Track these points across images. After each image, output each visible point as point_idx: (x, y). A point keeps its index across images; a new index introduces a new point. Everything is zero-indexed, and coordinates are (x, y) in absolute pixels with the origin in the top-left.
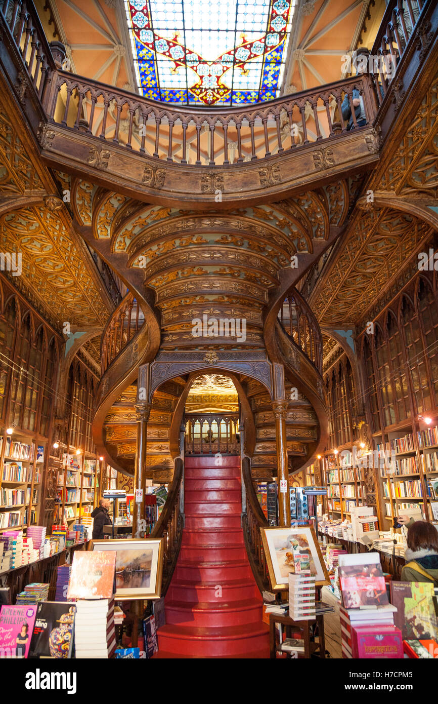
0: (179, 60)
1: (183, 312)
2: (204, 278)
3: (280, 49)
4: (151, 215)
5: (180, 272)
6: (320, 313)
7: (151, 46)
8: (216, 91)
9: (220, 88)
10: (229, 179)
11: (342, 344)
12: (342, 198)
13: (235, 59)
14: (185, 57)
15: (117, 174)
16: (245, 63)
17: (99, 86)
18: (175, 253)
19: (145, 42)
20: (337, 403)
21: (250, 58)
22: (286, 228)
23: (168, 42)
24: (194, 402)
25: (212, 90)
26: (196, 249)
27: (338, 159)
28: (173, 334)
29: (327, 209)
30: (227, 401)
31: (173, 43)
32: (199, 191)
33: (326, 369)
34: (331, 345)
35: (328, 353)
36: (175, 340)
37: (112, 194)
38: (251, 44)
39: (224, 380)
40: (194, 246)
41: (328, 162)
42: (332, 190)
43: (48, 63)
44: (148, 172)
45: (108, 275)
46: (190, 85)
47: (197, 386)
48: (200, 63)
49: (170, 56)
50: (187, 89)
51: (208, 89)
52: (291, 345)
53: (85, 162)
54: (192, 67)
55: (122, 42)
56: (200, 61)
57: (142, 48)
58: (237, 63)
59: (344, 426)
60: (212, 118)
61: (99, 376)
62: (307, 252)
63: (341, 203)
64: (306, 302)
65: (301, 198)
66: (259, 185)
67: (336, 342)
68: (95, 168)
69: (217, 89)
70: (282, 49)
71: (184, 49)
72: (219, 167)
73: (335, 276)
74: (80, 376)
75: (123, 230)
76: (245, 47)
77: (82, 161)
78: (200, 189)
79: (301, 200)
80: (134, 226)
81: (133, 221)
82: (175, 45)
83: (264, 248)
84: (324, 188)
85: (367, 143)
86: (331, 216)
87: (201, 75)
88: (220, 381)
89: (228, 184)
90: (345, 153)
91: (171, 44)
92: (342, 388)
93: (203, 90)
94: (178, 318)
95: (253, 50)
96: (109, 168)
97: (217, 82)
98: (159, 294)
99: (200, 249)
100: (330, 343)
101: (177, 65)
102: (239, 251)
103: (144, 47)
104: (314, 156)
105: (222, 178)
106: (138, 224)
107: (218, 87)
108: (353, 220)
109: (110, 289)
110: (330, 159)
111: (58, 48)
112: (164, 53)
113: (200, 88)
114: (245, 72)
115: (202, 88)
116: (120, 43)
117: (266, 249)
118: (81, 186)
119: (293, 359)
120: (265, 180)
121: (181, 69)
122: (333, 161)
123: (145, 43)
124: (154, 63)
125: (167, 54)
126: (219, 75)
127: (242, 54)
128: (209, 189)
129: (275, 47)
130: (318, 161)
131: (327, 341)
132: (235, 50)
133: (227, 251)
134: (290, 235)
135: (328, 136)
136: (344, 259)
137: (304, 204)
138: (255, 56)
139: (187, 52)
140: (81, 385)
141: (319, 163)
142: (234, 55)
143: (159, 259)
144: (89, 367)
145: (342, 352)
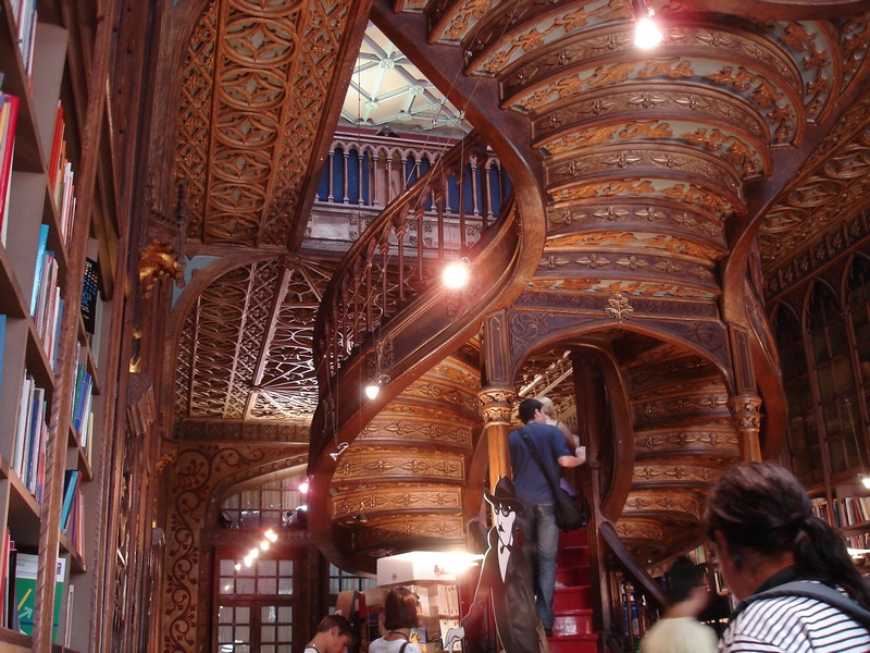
2: (657, 146)
18: (619, 89)
26: (664, 87)
28: (556, 254)
36: (563, 265)
40: (661, 81)
62: (813, 121)
94: (584, 221)
98: (553, 169)
99: (670, 87)
102: (733, 101)
117: (778, 103)
133: (715, 98)
134: (811, 83)
143: (578, 98)
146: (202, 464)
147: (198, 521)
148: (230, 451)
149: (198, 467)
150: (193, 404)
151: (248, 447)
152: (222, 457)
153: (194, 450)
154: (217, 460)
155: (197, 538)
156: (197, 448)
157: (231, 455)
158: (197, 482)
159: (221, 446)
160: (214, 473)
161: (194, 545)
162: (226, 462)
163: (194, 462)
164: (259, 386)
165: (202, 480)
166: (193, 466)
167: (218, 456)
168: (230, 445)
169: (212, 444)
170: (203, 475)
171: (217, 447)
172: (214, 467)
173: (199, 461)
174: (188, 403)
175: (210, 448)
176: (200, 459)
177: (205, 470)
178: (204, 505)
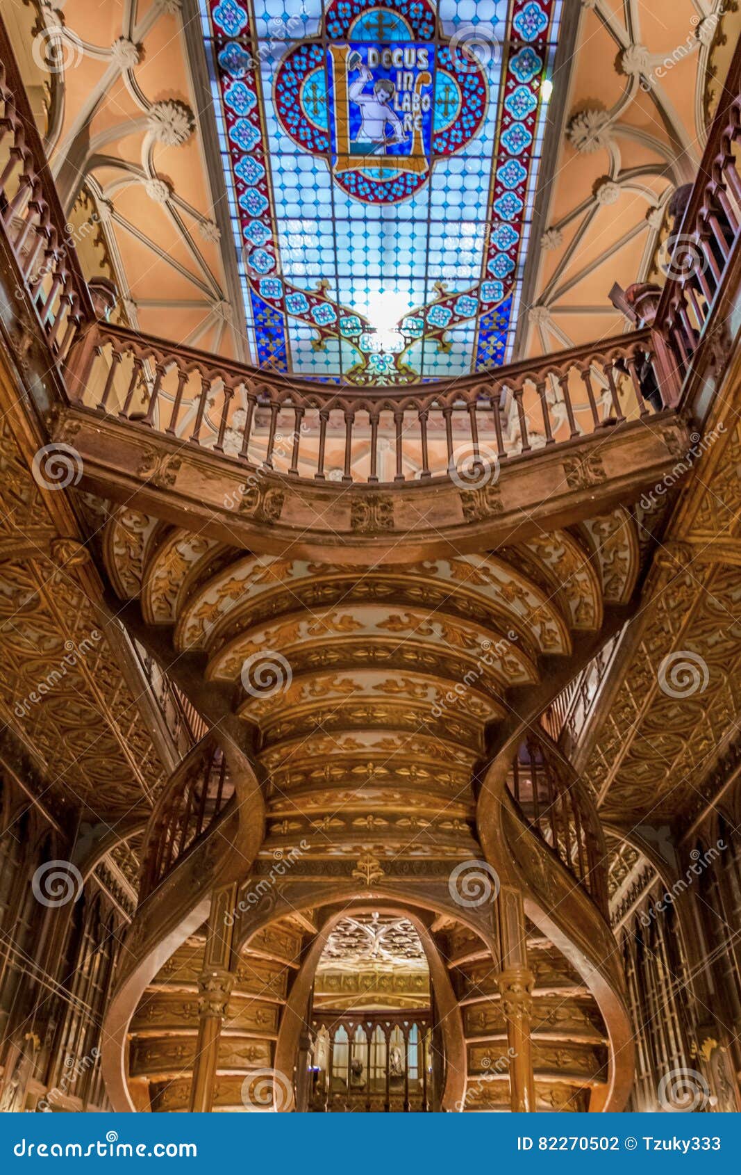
0: (328, 326)
1: (312, 771)
3: (505, 307)
4: (253, 573)
5: (307, 687)
6: (599, 790)
7: (278, 304)
8: (393, 378)
9: (400, 374)
10: (403, 508)
11: (651, 857)
12: (626, 542)
13: (426, 324)
14: (337, 323)
15: (193, 496)
16: (443, 331)
17: (170, 349)
19: (269, 297)
20: (650, 995)
21: (452, 322)
22: (517, 601)
23: (309, 298)
24: (340, 990)
25: (385, 376)
27: (612, 471)
28: (291, 819)
29: (596, 567)
30: (411, 990)
31: (317, 300)
32: (347, 528)
33: (620, 916)
34: (627, 860)
35: (623, 878)
37: (182, 535)
38: (454, 300)
39: (407, 939)
41: (591, 474)
42: (604, 530)
43: (82, 308)
44: (251, 494)
45: (173, 703)
46: (347, 368)
47: (349, 951)
48: (364, 332)
49: (312, 320)
50: (341, 374)
51: (378, 376)
52: (536, 846)
53: (133, 474)
54: (350, 339)
55: (227, 297)
56: (363, 328)
57: (263, 306)
58: (430, 331)
59: (670, 1054)
60: (374, 403)
61: (129, 912)
62: (561, 650)
63: (625, 554)
64: (569, 763)
65: (543, 543)
66: (461, 519)
67: (637, 855)
68: (150, 485)
69: (395, 375)
70: (509, 307)
71: (336, 309)
72: (386, 486)
73: (623, 708)
74: (98, 920)
75: (199, 605)
76: (444, 304)
77: (127, 472)
78: (349, 523)
79: (544, 547)
80: (222, 597)
81: (219, 586)
82: (319, 302)
83: (473, 641)
84: (588, 524)
85: (667, 440)
86: (605, 581)
87: (366, 352)
88: (397, 940)
89: (402, 516)
90: (625, 459)
91: (314, 301)
92: (659, 960)
93: (370, 378)
94: (302, 784)
95: (459, 310)
96: (178, 487)
97: (395, 364)
98: (267, 732)
100: (626, 856)
101: (324, 335)
103: (266, 306)
104: (565, 465)
105: (391, 504)
106: (229, 592)
107: (397, 372)
108: (650, 590)
109: (174, 733)
110: (595, 471)
111: (102, 287)
112: (301, 316)
113: (364, 374)
114: (444, 346)
115: (368, 374)
116: (222, 298)
117: (478, 640)
118: (125, 520)
119: (541, 876)
120: (472, 508)
121: (332, 345)
122: (602, 473)
123: (267, 300)
124: (283, 332)
125: (307, 317)
126: (397, 351)
127: (439, 318)
128: (365, 523)
129: (495, 304)
130: (572, 474)
131: (618, 851)
132: (426, 310)
135: (592, 431)
136: (640, 672)
137: (550, 555)
138: (462, 319)
139: (342, 313)
140: (98, 943)
141: (576, 478)
142: (424, 318)
144: (120, 903)
145: (652, 875)
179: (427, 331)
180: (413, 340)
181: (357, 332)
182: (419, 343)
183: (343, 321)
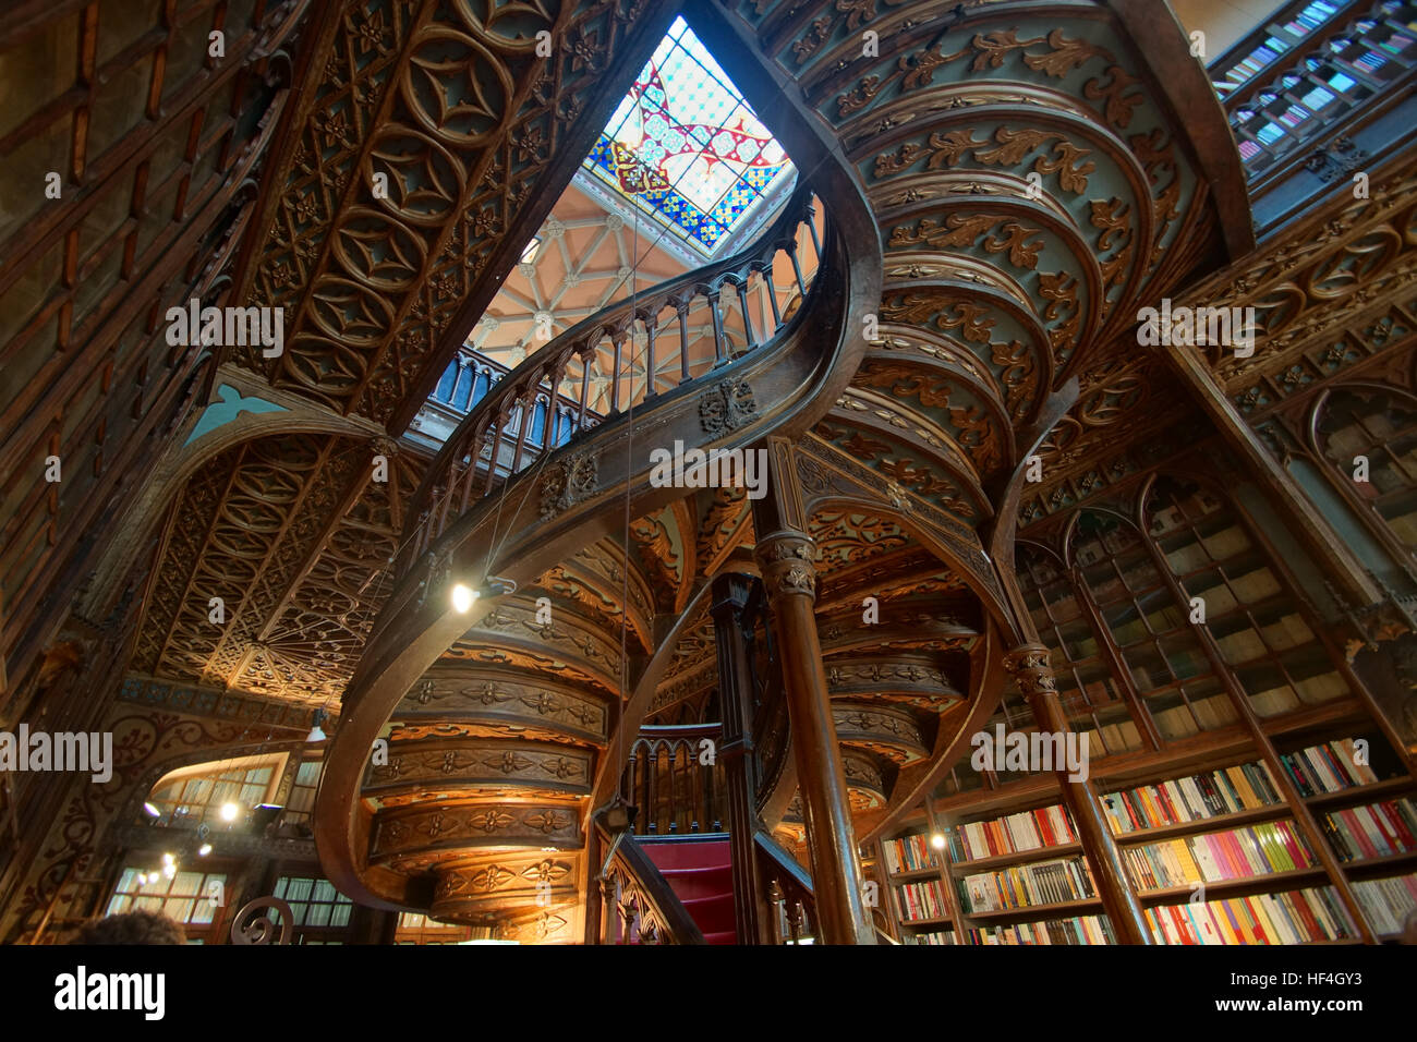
8: (650, 173)
9: (658, 174)
13: (709, 144)
16: (718, 159)
21: (729, 156)
25: (646, 168)
38: (744, 138)
46: (620, 136)
48: (659, 113)
51: (640, 163)
54: (644, 111)
56: (662, 109)
58: (708, 152)
69: (654, 172)
76: (735, 135)
87: (648, 133)
93: (633, 160)
95: (741, 149)
97: (662, 161)
107: (657, 170)
113: (630, 152)
114: (709, 171)
115: (634, 156)
126: (671, 152)
127: (723, 144)
132: (719, 131)
139: (655, 80)
142: (713, 136)
146: (147, 737)
147: (109, 810)
148: (191, 725)
149: (140, 738)
150: (165, 657)
151: (219, 724)
152: (178, 732)
153: (143, 718)
154: (171, 734)
155: (99, 834)
156: (148, 715)
157: (192, 730)
158: (131, 758)
159: (183, 717)
160: (160, 750)
161: (91, 845)
162: (183, 739)
163: (136, 733)
164: (264, 642)
165: (138, 756)
166: (132, 738)
167: (174, 730)
168: (197, 719)
169: (172, 714)
170: (142, 751)
171: (176, 718)
172: (163, 742)
173: (143, 732)
174: (159, 655)
175: (165, 718)
176: (146, 729)
177: (148, 744)
178: (128, 789)
179: (706, 150)
180: (691, 150)
181: (653, 109)
182: (692, 156)
183: (651, 90)
